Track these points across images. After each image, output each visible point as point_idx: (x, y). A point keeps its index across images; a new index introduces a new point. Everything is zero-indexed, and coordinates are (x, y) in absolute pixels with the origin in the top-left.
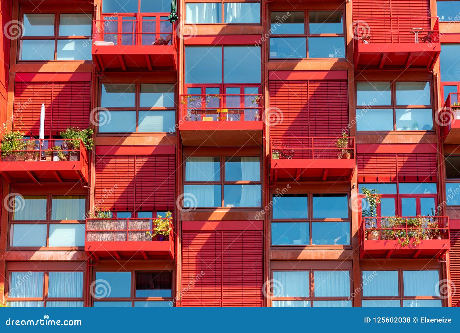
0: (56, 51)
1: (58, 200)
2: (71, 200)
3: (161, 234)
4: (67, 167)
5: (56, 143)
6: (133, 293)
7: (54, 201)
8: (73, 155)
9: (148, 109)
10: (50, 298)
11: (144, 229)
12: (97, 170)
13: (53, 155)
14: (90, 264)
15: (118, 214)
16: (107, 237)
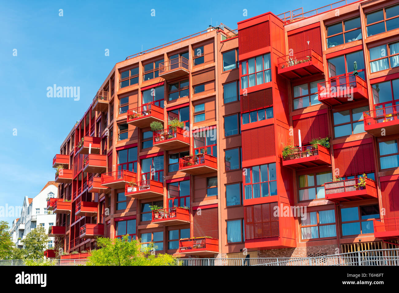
0: (310, 101)
1: (320, 175)
2: (326, 174)
3: (361, 186)
4: (313, 159)
5: (307, 147)
6: (361, 218)
7: (318, 176)
8: (315, 152)
9: (357, 122)
10: (321, 224)
11: (353, 185)
12: (335, 158)
13: (307, 154)
14: (336, 205)
15: (348, 177)
16: (335, 191)
